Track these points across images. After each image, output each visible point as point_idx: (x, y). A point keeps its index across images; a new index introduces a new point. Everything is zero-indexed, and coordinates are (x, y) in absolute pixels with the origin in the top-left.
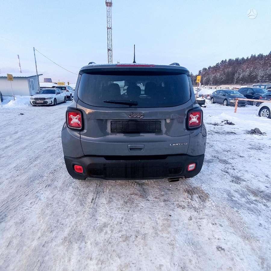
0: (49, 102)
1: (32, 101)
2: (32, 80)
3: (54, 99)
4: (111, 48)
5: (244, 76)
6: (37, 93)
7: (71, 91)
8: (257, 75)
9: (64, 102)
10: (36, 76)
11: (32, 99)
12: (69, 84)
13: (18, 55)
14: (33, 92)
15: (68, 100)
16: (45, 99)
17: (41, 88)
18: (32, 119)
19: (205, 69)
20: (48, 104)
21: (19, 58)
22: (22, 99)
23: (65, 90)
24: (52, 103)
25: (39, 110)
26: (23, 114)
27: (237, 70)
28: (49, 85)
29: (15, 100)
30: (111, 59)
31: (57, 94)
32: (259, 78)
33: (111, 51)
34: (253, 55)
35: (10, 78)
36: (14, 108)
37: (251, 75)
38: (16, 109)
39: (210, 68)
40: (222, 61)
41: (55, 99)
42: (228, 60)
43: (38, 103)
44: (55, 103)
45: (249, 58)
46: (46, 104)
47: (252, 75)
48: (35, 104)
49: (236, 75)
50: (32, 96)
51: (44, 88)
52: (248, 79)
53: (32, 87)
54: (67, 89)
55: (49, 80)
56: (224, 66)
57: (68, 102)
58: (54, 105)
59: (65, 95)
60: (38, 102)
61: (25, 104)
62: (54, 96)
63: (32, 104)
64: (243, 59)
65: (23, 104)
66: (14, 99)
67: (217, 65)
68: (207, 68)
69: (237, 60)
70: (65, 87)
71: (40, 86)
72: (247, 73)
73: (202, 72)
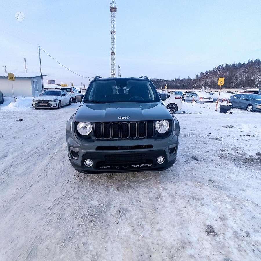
0: (53, 104)
1: (34, 103)
2: (36, 80)
3: (58, 101)
4: (114, 51)
5: (241, 80)
6: (41, 95)
7: (76, 93)
8: (254, 80)
9: (69, 105)
10: (40, 76)
11: (34, 101)
12: (73, 86)
13: (25, 59)
14: (37, 93)
15: (73, 102)
16: (48, 101)
17: (45, 90)
18: (33, 127)
19: (202, 74)
20: (52, 107)
21: (25, 61)
22: (24, 101)
23: (70, 91)
24: (56, 106)
25: (42, 114)
26: (22, 120)
27: (235, 74)
28: (53, 86)
29: (15, 102)
30: (114, 62)
31: (62, 96)
32: (257, 83)
33: (114, 54)
34: (250, 60)
35: (11, 77)
36: (13, 111)
37: (248, 79)
38: (16, 113)
39: (207, 72)
40: (220, 66)
41: (60, 101)
42: (225, 65)
43: (41, 106)
44: (60, 106)
45: (246, 63)
46: (49, 107)
47: (250, 80)
48: (38, 106)
49: (234, 80)
50: (35, 97)
51: (48, 89)
52: (246, 84)
53: (35, 88)
54: (73, 91)
55: (52, 82)
56: (222, 71)
57: (73, 105)
58: (59, 108)
59: (70, 97)
60: (41, 104)
61: (27, 106)
62: (59, 98)
63: (35, 106)
64: (240, 64)
65: (24, 106)
66: (15, 100)
67: (214, 69)
68: (205, 73)
69: (234, 65)
70: (70, 89)
71: (44, 87)
72: (245, 78)
73: (199, 76)
